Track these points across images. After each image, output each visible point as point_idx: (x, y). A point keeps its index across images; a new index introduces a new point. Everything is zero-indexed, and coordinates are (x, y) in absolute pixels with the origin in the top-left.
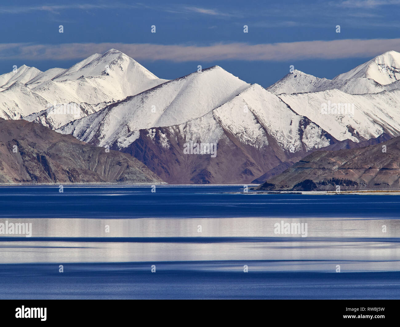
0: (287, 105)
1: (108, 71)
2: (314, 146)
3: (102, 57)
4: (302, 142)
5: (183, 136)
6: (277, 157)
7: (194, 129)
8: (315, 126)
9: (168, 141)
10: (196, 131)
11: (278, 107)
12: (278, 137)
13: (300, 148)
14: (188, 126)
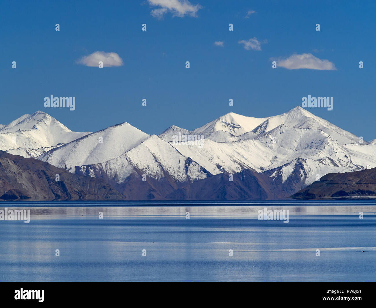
0: (176, 149)
1: (37, 126)
2: (196, 178)
3: (32, 116)
4: (187, 175)
5: (105, 171)
6: (170, 185)
7: (112, 166)
8: (196, 164)
9: (95, 174)
10: (114, 167)
11: (170, 151)
12: (170, 172)
13: (186, 179)
14: (108, 164)
